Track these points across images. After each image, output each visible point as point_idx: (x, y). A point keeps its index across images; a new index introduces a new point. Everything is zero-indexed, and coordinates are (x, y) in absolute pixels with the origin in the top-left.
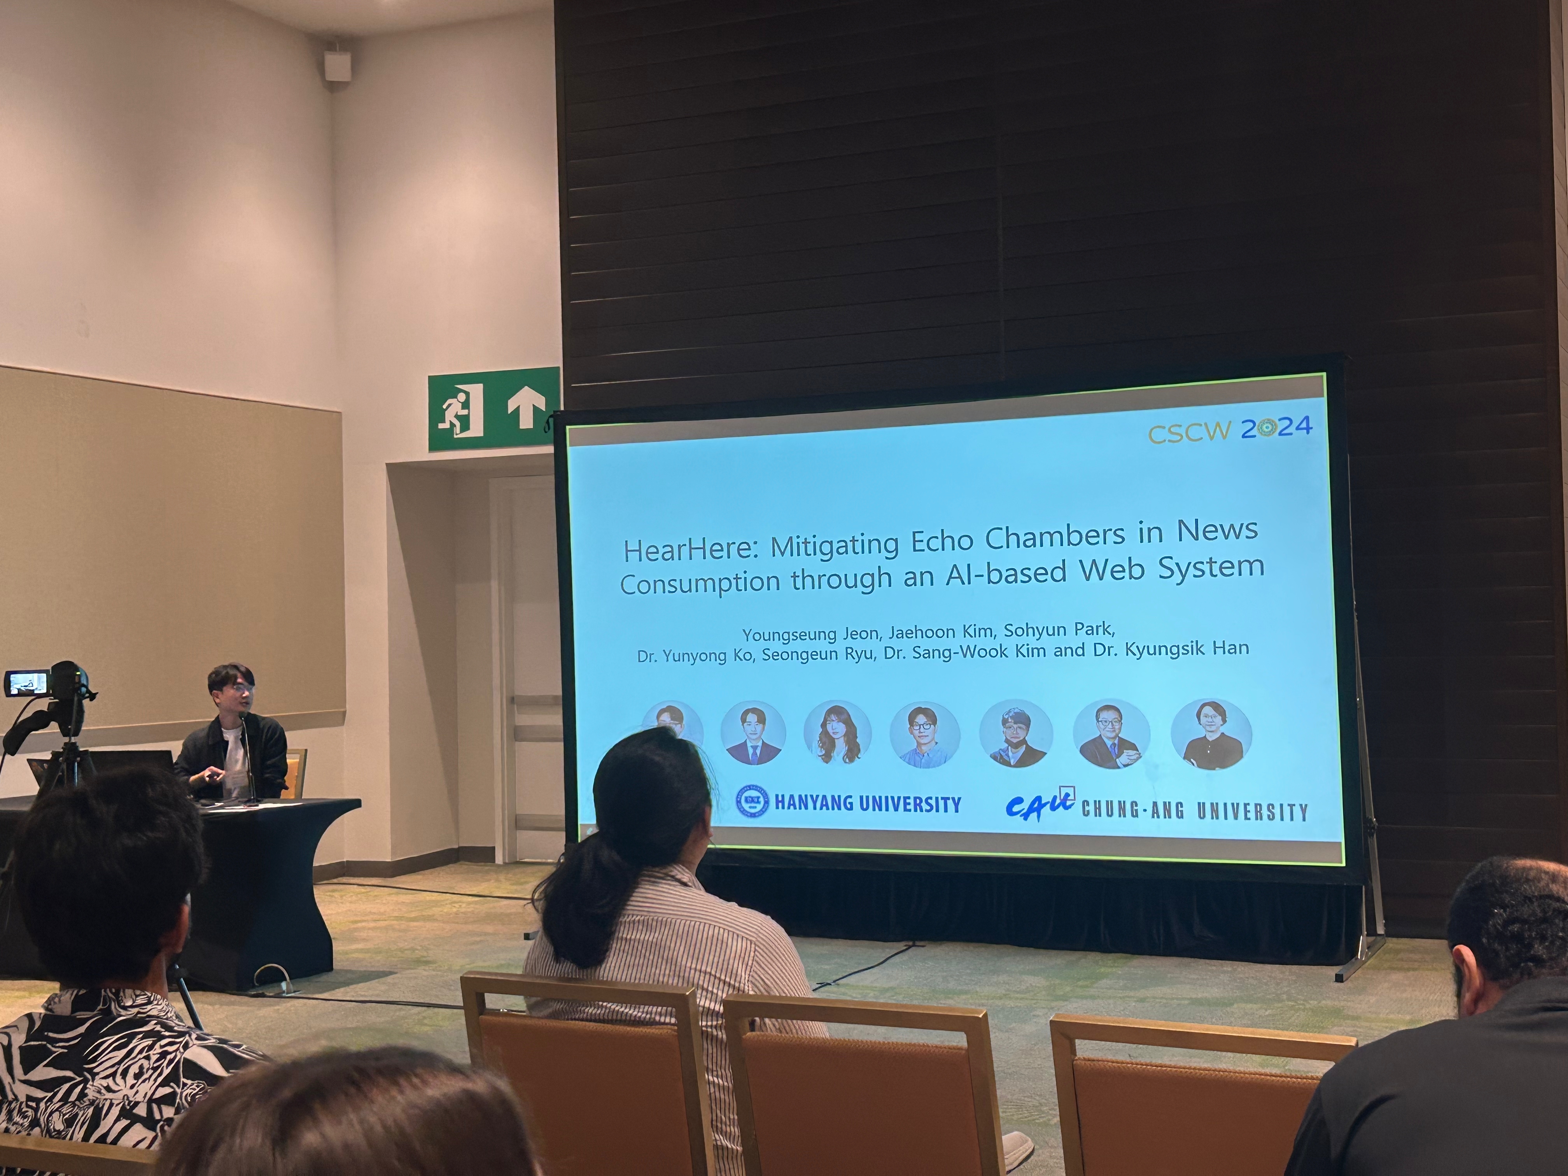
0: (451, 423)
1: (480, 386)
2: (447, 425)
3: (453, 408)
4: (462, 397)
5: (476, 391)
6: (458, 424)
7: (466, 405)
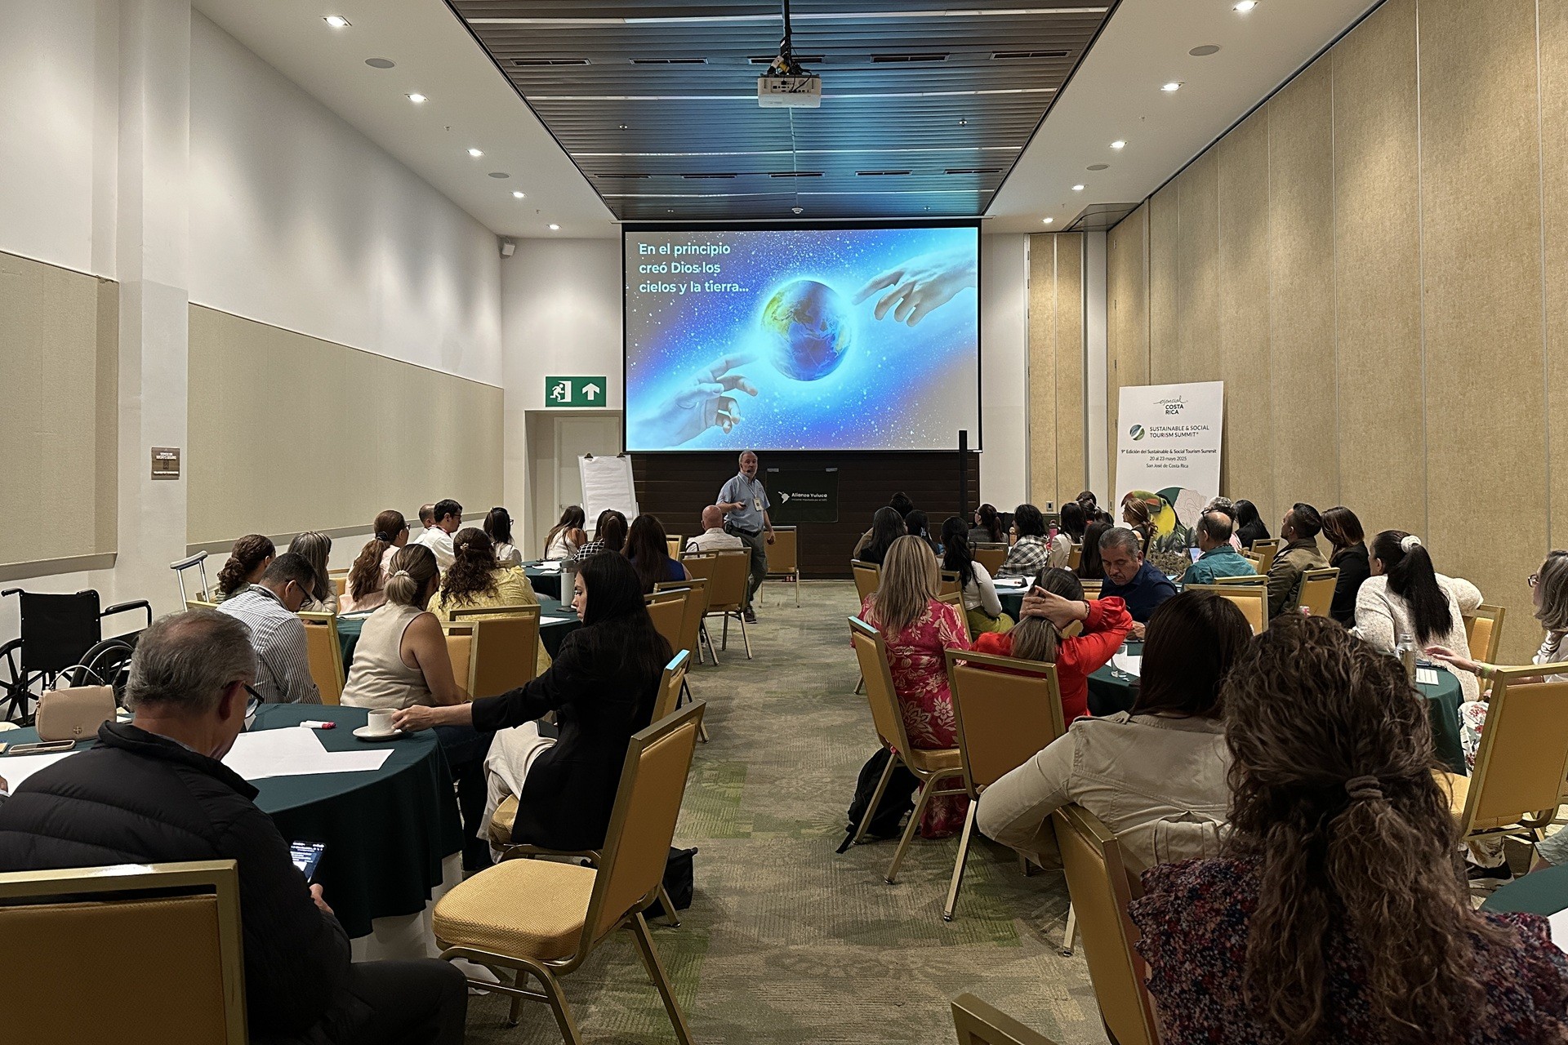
0: (557, 397)
1: (570, 382)
2: (554, 397)
3: (558, 390)
4: (561, 386)
5: (568, 384)
6: (559, 397)
7: (563, 389)
